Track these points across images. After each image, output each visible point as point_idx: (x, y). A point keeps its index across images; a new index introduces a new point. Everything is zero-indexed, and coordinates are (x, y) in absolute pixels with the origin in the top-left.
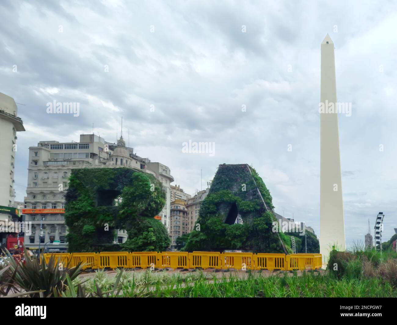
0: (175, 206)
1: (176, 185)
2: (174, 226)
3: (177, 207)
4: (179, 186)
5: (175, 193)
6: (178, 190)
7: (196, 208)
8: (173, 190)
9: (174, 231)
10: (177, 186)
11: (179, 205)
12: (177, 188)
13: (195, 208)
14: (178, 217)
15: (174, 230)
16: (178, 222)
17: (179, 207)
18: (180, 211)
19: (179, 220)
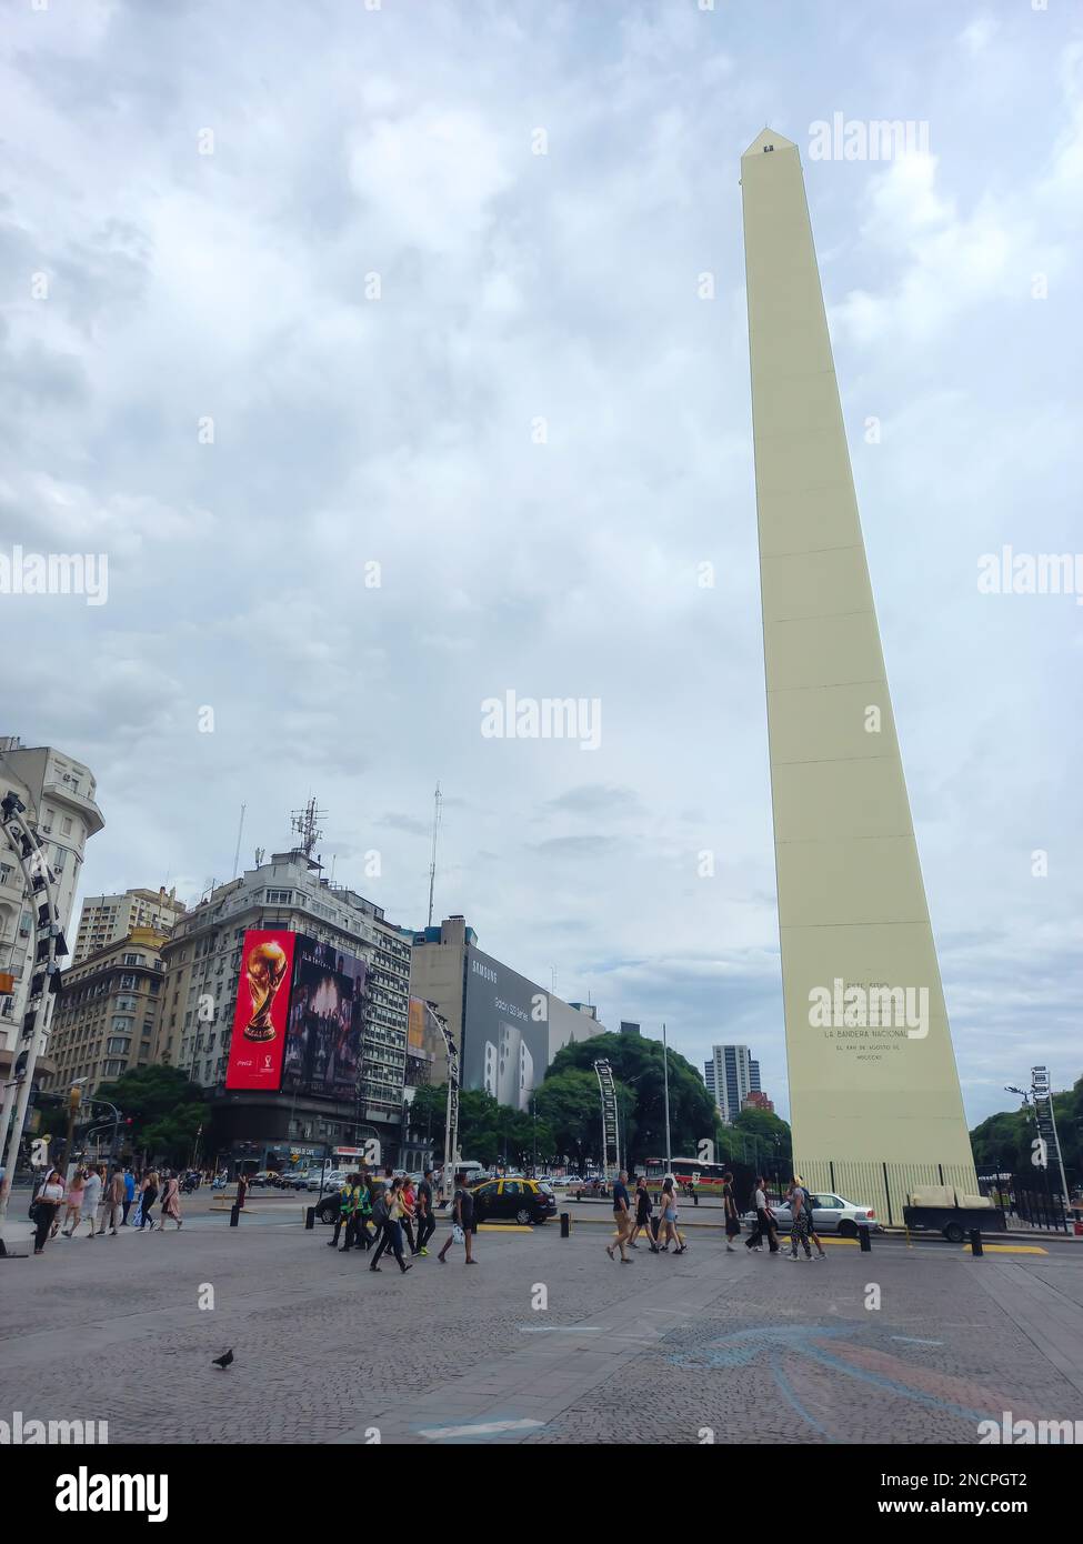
0: (124, 955)
1: (163, 888)
2: (109, 1039)
3: (132, 958)
4: (173, 891)
5: (155, 916)
6: (167, 906)
7: (197, 955)
8: (148, 906)
9: (105, 1061)
10: (168, 892)
11: (143, 951)
12: (164, 900)
13: (193, 955)
14: (131, 1000)
15: (105, 1057)
16: (127, 1021)
17: (141, 955)
18: (142, 974)
19: (133, 1015)
